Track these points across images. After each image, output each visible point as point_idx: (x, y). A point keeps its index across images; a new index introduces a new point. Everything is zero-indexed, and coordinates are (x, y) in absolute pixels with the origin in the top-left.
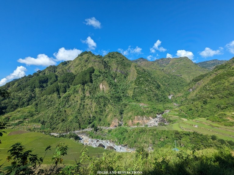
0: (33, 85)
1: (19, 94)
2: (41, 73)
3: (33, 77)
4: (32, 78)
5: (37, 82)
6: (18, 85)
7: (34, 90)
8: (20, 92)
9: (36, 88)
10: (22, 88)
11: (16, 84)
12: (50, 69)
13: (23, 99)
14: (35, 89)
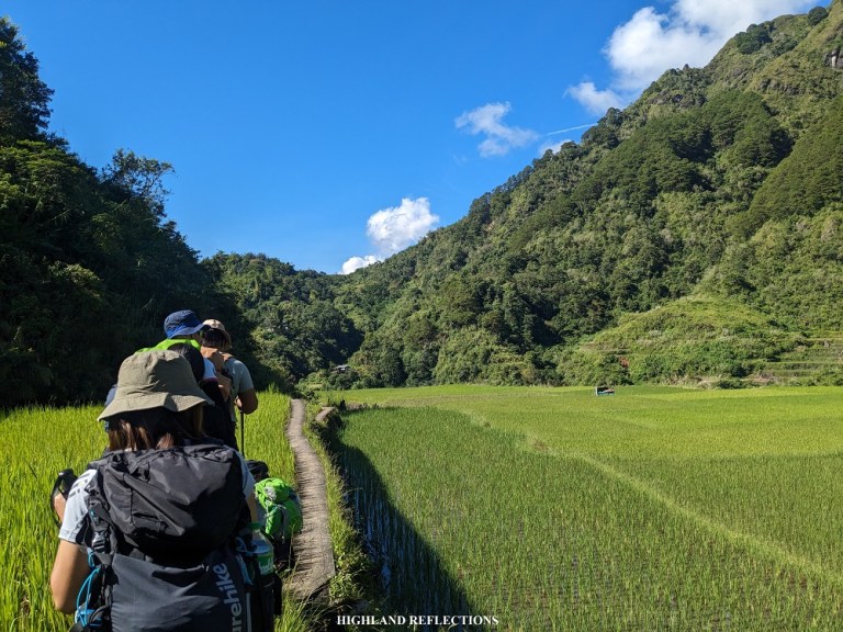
0: (642, 179)
1: (577, 238)
2: (625, 124)
3: (587, 153)
4: (585, 159)
5: (662, 153)
6: (534, 204)
7: (654, 211)
8: (576, 223)
9: (665, 196)
10: (582, 205)
11: (520, 199)
12: (674, 93)
13: (613, 260)
14: (656, 202)
